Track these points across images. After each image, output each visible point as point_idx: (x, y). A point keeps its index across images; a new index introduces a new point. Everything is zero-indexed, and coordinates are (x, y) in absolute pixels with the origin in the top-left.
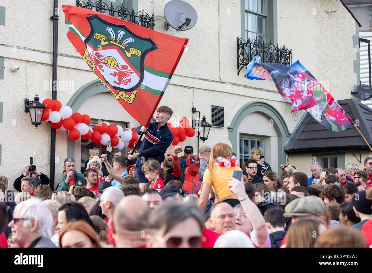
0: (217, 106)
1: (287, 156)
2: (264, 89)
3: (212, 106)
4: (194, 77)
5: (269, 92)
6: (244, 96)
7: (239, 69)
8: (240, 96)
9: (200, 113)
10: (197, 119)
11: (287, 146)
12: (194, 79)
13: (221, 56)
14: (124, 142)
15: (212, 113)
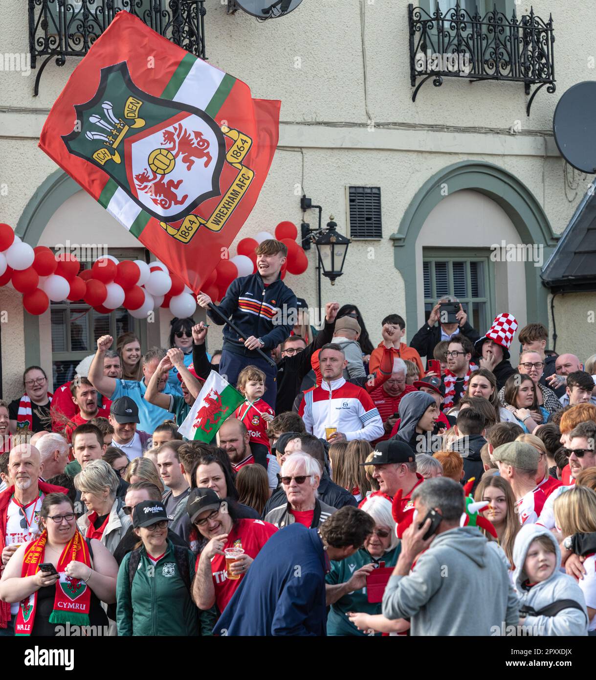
0: (363, 188)
1: (550, 296)
2: (482, 128)
3: (350, 188)
4: (303, 121)
5: (496, 135)
6: (431, 152)
7: (417, 84)
8: (420, 154)
9: (320, 208)
10: (314, 225)
11: (550, 269)
12: (303, 127)
13: (367, 58)
14: (154, 297)
15: (350, 205)
